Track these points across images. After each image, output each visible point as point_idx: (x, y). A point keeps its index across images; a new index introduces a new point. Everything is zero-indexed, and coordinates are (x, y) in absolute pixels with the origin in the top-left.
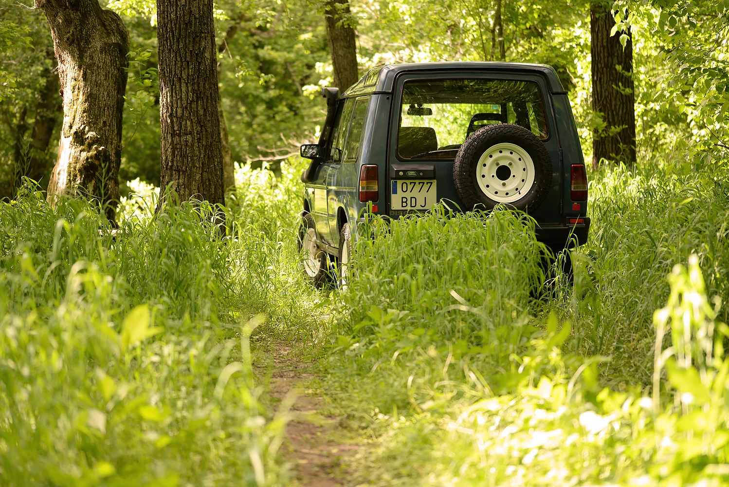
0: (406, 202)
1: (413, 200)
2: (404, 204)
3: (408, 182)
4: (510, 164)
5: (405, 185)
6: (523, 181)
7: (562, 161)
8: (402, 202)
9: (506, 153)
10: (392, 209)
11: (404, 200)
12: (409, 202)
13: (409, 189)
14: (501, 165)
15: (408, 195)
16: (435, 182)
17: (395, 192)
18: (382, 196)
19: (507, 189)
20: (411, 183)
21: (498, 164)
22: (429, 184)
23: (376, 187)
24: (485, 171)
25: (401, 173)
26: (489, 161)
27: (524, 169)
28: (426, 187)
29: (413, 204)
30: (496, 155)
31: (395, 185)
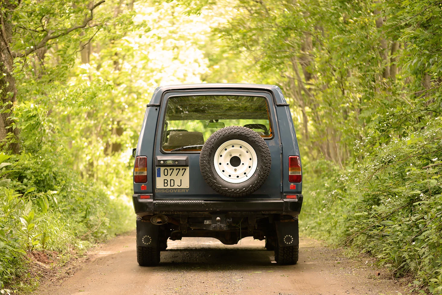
0: (167, 183)
1: (172, 181)
2: (166, 185)
3: (168, 168)
4: (240, 155)
5: (166, 171)
6: (250, 167)
7: (282, 154)
8: (164, 183)
9: (237, 148)
10: (157, 188)
11: (166, 181)
12: (169, 183)
13: (169, 174)
14: (232, 156)
15: (168, 178)
16: (188, 169)
17: (159, 176)
18: (149, 179)
19: (237, 173)
20: (170, 169)
21: (231, 155)
22: (184, 170)
23: (146, 172)
24: (221, 160)
25: (162, 162)
26: (224, 153)
27: (250, 159)
28: (181, 172)
29: (172, 185)
30: (230, 149)
31: (159, 170)
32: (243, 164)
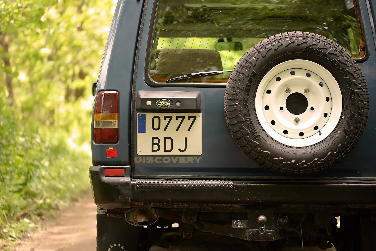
0: (158, 144)
1: (169, 141)
2: (156, 147)
3: (161, 115)
4: (307, 91)
5: (156, 120)
6: (326, 115)
8: (153, 144)
9: (300, 76)
10: (139, 153)
11: (156, 141)
12: (162, 144)
13: (163, 126)
14: (291, 93)
15: (161, 134)
16: (200, 117)
17: (143, 130)
18: (124, 135)
19: (301, 127)
20: (165, 117)
21: (288, 91)
22: (192, 120)
23: (116, 122)
24: (269, 100)
25: (149, 103)
26: (275, 87)
27: (327, 99)
28: (187, 123)
29: (168, 148)
30: (286, 78)
31: (143, 119)
32: (312, 109)
